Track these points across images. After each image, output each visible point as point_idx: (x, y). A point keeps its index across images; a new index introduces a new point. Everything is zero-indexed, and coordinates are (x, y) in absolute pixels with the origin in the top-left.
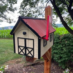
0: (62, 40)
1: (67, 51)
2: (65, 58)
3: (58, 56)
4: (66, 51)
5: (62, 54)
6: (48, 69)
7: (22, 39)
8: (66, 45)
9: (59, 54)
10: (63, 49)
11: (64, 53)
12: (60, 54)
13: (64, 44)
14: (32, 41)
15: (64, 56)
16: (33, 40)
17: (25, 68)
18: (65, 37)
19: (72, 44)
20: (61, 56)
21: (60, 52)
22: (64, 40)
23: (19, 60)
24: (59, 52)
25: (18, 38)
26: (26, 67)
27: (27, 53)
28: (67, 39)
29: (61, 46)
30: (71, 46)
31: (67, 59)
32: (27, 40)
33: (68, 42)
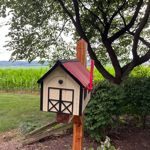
0: (96, 90)
1: (105, 109)
2: (101, 121)
3: (89, 119)
4: (102, 109)
5: (95, 115)
6: (79, 139)
7: (55, 90)
8: (102, 99)
9: (91, 115)
10: (98, 106)
11: (99, 114)
12: (93, 116)
13: (99, 98)
14: (72, 92)
15: (100, 119)
16: (73, 90)
17: (27, 147)
18: (101, 86)
19: (112, 97)
20: (95, 119)
21: (93, 111)
22: (99, 91)
23: (10, 134)
24: (91, 112)
25: (49, 88)
26: (29, 147)
27: (62, 110)
28: (104, 89)
29: (95, 102)
30: (111, 101)
31: (104, 123)
32: (63, 91)
33: (107, 95)
